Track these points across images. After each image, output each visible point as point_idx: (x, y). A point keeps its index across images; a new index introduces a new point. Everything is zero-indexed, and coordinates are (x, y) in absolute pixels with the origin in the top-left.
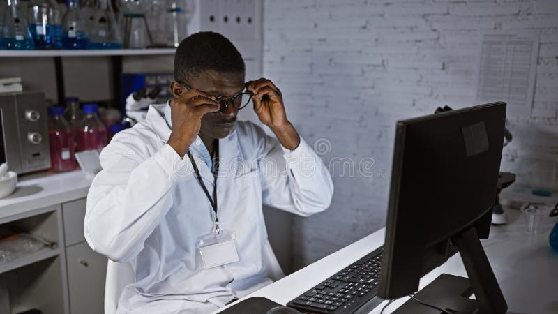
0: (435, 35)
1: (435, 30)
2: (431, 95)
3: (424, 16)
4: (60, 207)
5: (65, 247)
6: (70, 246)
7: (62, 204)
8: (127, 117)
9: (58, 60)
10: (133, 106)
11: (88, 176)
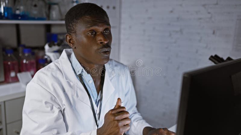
0: (209, 16)
1: (209, 13)
2: (206, 47)
3: (204, 6)
4: (3, 103)
5: (6, 124)
6: (10, 123)
7: (4, 102)
8: (45, 55)
9: (17, 26)
10: (48, 50)
11: (23, 86)
